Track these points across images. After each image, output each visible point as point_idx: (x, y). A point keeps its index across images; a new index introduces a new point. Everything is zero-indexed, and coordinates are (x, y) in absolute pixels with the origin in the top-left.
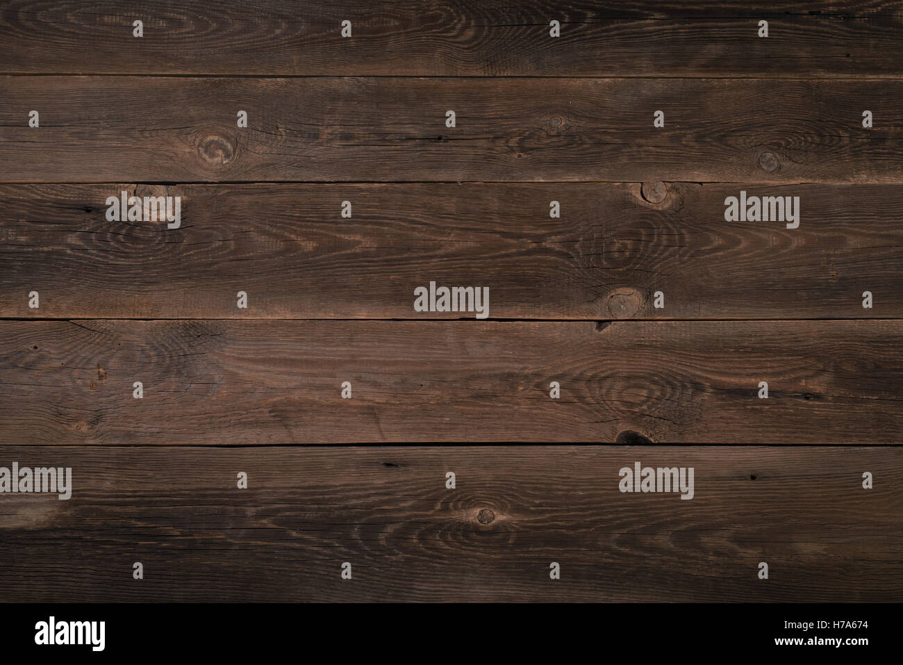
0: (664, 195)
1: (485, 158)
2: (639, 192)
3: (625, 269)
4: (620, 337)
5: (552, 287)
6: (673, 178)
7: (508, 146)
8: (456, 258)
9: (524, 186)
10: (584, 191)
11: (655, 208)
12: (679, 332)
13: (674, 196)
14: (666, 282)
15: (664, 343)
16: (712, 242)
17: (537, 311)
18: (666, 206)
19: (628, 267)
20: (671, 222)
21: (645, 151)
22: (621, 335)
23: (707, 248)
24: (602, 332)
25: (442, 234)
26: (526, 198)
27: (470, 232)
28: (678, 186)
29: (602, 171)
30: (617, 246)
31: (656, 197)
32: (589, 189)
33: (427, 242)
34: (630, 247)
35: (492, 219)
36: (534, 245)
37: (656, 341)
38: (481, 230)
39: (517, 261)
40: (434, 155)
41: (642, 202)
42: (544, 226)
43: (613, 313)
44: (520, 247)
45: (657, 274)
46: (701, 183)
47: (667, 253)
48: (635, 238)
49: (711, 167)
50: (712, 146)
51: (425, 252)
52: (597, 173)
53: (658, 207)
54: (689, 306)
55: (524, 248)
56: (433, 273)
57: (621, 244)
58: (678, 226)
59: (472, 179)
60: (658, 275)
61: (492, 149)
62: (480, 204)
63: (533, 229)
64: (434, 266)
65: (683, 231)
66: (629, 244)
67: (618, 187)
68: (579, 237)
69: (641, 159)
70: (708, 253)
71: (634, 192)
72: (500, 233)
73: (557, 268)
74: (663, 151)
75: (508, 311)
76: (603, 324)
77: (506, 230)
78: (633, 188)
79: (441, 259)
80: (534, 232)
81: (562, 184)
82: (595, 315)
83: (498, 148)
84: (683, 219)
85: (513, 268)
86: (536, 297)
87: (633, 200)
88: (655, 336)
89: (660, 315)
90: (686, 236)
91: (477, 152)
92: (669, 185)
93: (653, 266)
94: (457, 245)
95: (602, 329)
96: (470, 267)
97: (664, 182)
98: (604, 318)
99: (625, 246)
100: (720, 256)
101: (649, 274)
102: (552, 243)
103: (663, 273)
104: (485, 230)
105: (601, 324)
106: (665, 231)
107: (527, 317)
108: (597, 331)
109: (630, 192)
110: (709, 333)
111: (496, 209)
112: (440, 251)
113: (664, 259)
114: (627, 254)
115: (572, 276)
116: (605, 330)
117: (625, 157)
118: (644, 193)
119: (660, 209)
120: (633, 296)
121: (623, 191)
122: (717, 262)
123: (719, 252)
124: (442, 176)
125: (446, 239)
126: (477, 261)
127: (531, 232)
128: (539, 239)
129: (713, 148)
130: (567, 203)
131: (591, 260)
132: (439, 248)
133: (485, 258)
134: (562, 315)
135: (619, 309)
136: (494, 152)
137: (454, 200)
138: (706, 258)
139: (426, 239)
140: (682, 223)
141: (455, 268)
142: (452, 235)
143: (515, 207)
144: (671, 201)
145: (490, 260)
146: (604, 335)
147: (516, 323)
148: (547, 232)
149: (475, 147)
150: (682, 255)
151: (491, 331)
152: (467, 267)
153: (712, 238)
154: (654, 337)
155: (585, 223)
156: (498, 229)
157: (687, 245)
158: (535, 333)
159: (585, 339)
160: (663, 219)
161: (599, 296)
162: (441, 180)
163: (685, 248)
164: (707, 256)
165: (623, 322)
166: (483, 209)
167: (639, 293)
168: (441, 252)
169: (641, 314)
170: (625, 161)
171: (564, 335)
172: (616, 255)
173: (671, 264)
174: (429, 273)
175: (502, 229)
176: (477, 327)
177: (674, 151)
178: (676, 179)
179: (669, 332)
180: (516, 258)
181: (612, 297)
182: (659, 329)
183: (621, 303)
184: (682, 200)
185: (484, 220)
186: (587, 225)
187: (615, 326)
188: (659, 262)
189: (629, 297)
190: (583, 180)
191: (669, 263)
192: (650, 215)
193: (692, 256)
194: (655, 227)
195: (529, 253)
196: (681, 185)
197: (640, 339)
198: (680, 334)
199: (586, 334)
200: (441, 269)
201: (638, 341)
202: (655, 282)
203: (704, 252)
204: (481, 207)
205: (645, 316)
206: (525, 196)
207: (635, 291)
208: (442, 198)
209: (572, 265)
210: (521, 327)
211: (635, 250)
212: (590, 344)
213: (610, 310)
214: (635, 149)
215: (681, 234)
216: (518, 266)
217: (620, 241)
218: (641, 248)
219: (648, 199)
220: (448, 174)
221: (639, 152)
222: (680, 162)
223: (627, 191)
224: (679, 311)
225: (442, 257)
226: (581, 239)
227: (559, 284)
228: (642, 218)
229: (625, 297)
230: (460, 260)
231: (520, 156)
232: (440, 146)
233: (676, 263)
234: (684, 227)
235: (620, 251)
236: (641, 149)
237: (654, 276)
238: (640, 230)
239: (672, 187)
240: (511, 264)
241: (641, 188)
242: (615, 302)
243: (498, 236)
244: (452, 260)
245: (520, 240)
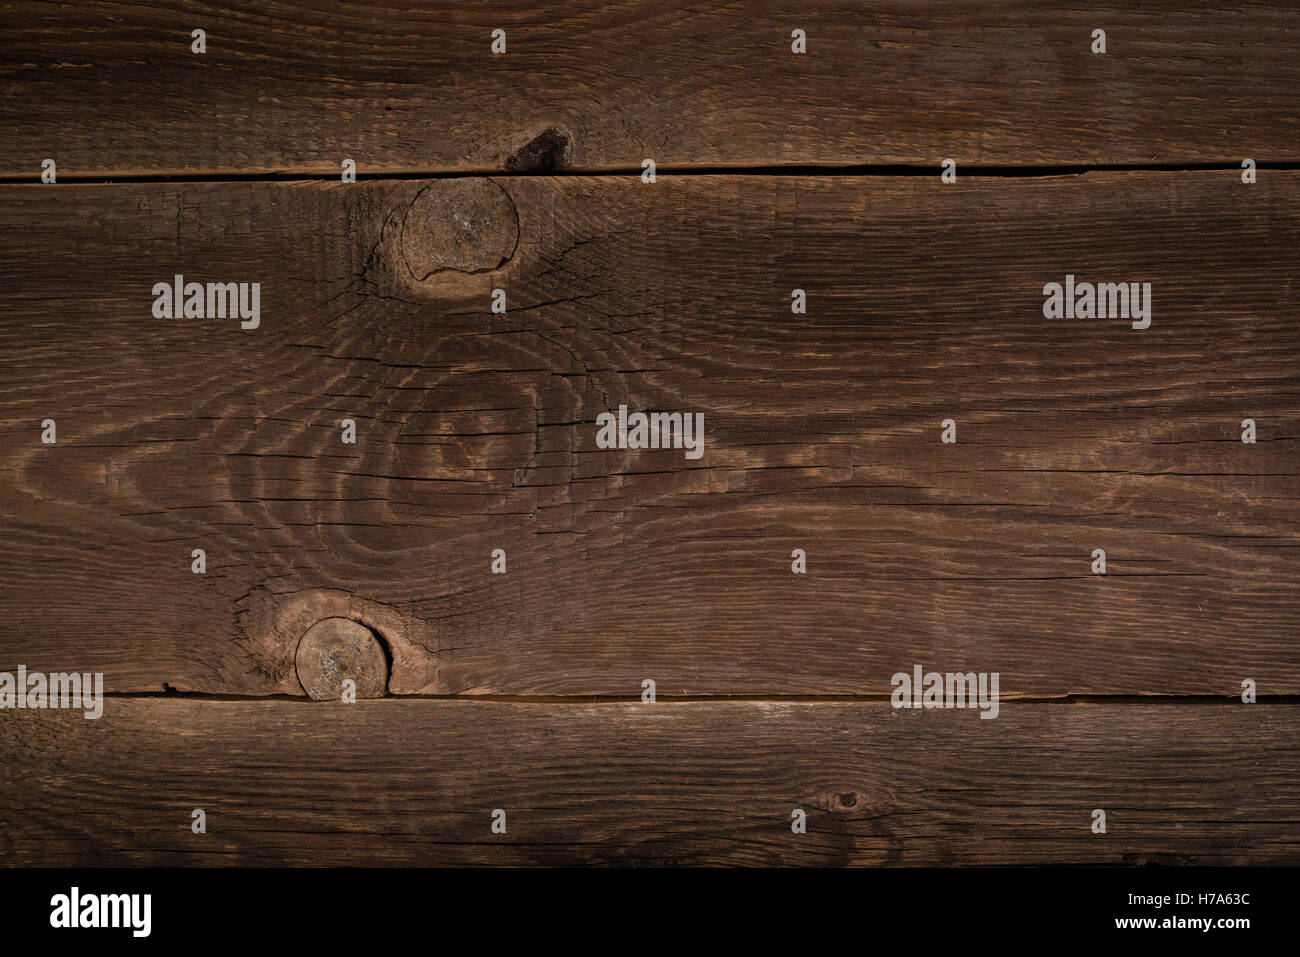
0: (309, 648)
1: (979, 792)
2: (397, 660)
3: (453, 371)
4: (476, 108)
5: (731, 297)
6: (273, 711)
7: (890, 837)
8: (1095, 405)
9: (832, 686)
10: (607, 666)
11: (341, 601)
12: (258, 129)
13: (270, 644)
14: (302, 319)
15: (313, 87)
16: (132, 473)
17: (786, 204)
18: (298, 607)
19: (442, 377)
20: (283, 548)
21: (374, 814)
22: (472, 117)
23: (150, 450)
24: (542, 126)
25: (1149, 499)
26: (823, 639)
27: (1044, 505)
28: (254, 684)
29: (536, 742)
30: (484, 456)
31: (337, 640)
32: (586, 672)
33: (1209, 465)
34: (437, 454)
35: (956, 558)
36: (795, 458)
37: (342, 94)
38: (999, 516)
39: (859, 396)
40: (1174, 804)
41: (389, 624)
42: (760, 532)
43: (502, 198)
44: (847, 449)
45: (338, 352)
46: (170, 692)
47: (299, 429)
48: (416, 486)
49: (132, 754)
50: (129, 834)
51: (1215, 427)
52: (552, 732)
53: (330, 604)
54: (218, 228)
55: (834, 447)
56: (1186, 347)
57: (465, 465)
58: (256, 534)
59: (1034, 713)
60: (336, 344)
61: (954, 826)
62: (1001, 614)
63: (806, 517)
64: (1179, 375)
65: (236, 512)
66: (437, 467)
67: (477, 680)
68: (621, 489)
69: (393, 787)
70: (146, 428)
71: (420, 660)
72: (926, 505)
73: (712, 371)
74: (309, 815)
75: (897, 200)
76: (536, 158)
77: (901, 513)
78: (422, 676)
79: (1157, 400)
80: (794, 508)
81: (686, 692)
82: (568, 190)
83: (927, 829)
84: (236, 558)
85: (877, 369)
86: (788, 258)
87: (421, 629)
88: (347, 116)
89: (329, 192)
90: (226, 495)
91: (1010, 817)
92: (286, 686)
93: (347, 382)
94: (1092, 454)
95: (542, 140)
96: (1041, 370)
97: (306, 698)
98: (535, 179)
99: (453, 457)
100: (107, 420)
101: (365, 350)
102: (728, 468)
103: (315, 352)
104: (985, 514)
105: (546, 158)
106: (306, 512)
107: (828, 180)
108: (563, 130)
109: (433, 661)
110: (146, 129)
111: (938, 598)
112: (1160, 432)
113: (308, 408)
114: (445, 427)
115: (653, 341)
116: (532, 136)
117: (450, 793)
118: (381, 658)
119: (321, 597)
120: (425, 265)
121: (455, 665)
122: (116, 399)
123: (106, 435)
124: (1145, 724)
125: (1134, 480)
126: (1016, 394)
127: (807, 508)
128: (776, 482)
129: (125, 826)
130: (667, 618)
131: (580, 404)
132: (1159, 442)
133: (988, 406)
134: (693, 188)
135: (477, 213)
136: (946, 816)
137: (1101, 630)
138: (154, 412)
139: (1210, 480)
140: (244, 545)
141: (1100, 367)
142: (1109, 494)
143: (866, 602)
144: (283, 625)
145: (966, 398)
146: (536, 117)
147: (869, 160)
148: (748, 509)
149: (1019, 835)
150: (244, 420)
151: (966, 125)
152: (1056, 370)
153: (130, 491)
154: (350, 110)
155: (602, 543)
156: (936, 518)
157: (223, 461)
158: (795, 122)
159: (606, 102)
160: (310, 560)
161: (551, 266)
162: (1151, 709)
163: (231, 449)
164: (149, 419)
165: (462, 165)
166: (989, 595)
167: (405, 278)
168: (1150, 430)
169: (396, 201)
170: (448, 779)
171: (686, 112)
172: (486, 422)
173: (284, 387)
174: (1199, 347)
175: (918, 517)
176: (1014, 139)
177: (266, 814)
178: (263, 710)
179: (295, 132)
180: (864, 407)
181: (504, 261)
182: (330, 142)
183: (469, 238)
184: (240, 633)
185: (985, 553)
186: (592, 535)
187: (492, 148)
188: (330, 395)
189: (441, 259)
190: (608, 707)
191: (291, 393)
192: (357, 574)
193: (207, 418)
194: (341, 529)
195: (817, 428)
196: (240, 685)
197: (400, 102)
198: (250, 122)
199: (603, 120)
200: (1153, 364)
201: (412, 94)
202: (345, 320)
203: (160, 433)
204: (996, 604)
205: (381, 189)
206: (826, 648)
207: (417, 287)
208: (1148, 637)
209: (651, 380)
210: (847, 141)
211: (414, 441)
212: (588, 81)
213: (513, 212)
214: (412, 825)
215: (246, 500)
216: (855, 377)
217: (471, 473)
218: (392, 446)
219: (367, 634)
220: (1121, 733)
221: (397, 813)
222: (247, 773)
223: (444, 666)
224: (254, 211)
225: (1152, 411)
226: (619, 481)
227: (703, 309)
228: (390, 561)
229: (453, 260)
230: (1081, 399)
231: (848, 800)
232: (1154, 839)
233: (263, 392)
234: (233, 528)
235: (472, 436)
236: (392, 822)
237: (346, 343)
238: (394, 518)
239: (276, 677)
240: (884, 383)
241: (389, 674)
242: (494, 243)
243: (934, 492)
244: (1115, 397)
245: (848, 477)
